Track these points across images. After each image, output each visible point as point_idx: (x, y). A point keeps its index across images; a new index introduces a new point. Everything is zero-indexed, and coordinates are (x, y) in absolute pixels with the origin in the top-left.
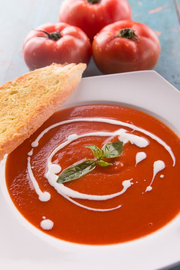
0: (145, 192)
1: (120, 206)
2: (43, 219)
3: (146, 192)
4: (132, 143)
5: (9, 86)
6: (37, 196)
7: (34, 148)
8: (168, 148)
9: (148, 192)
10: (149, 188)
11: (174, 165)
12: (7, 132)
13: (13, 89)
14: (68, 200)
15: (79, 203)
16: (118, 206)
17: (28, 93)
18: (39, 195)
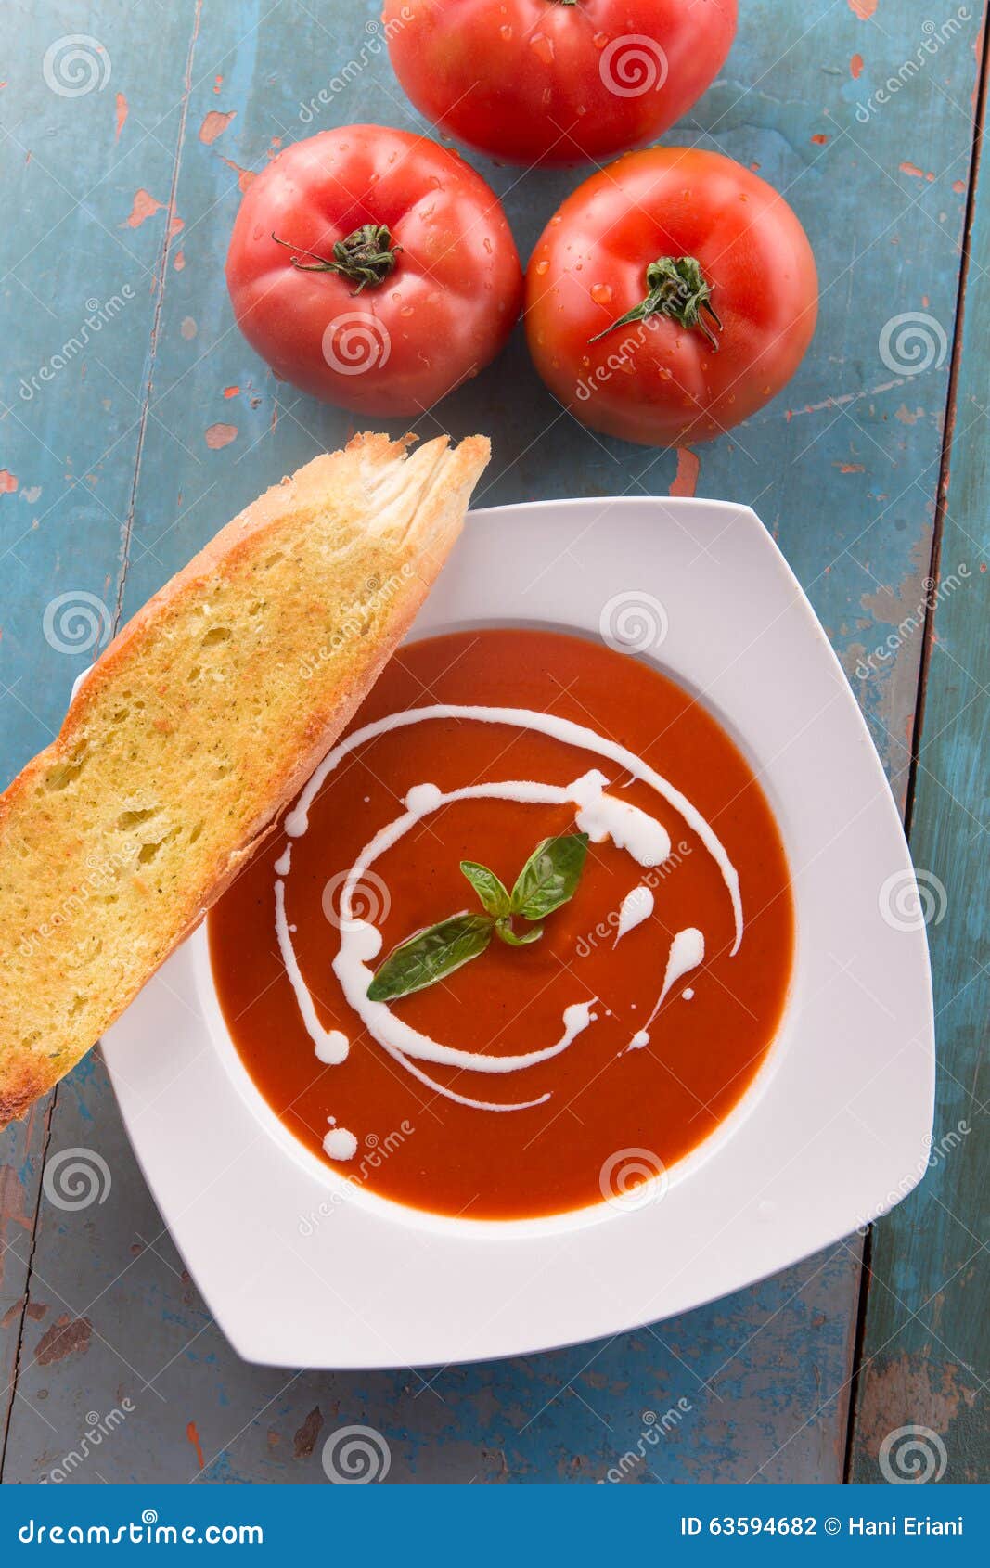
0: (628, 1050)
1: (546, 1097)
2: (330, 1127)
3: (631, 1051)
4: (619, 845)
5: (196, 605)
6: (310, 1043)
7: (293, 839)
8: (731, 876)
9: (635, 1050)
10: (641, 1039)
11: (733, 953)
12: (208, 839)
13: (211, 624)
14: (399, 1064)
15: (430, 1077)
16: (540, 1096)
17: (267, 640)
18: (316, 1042)
